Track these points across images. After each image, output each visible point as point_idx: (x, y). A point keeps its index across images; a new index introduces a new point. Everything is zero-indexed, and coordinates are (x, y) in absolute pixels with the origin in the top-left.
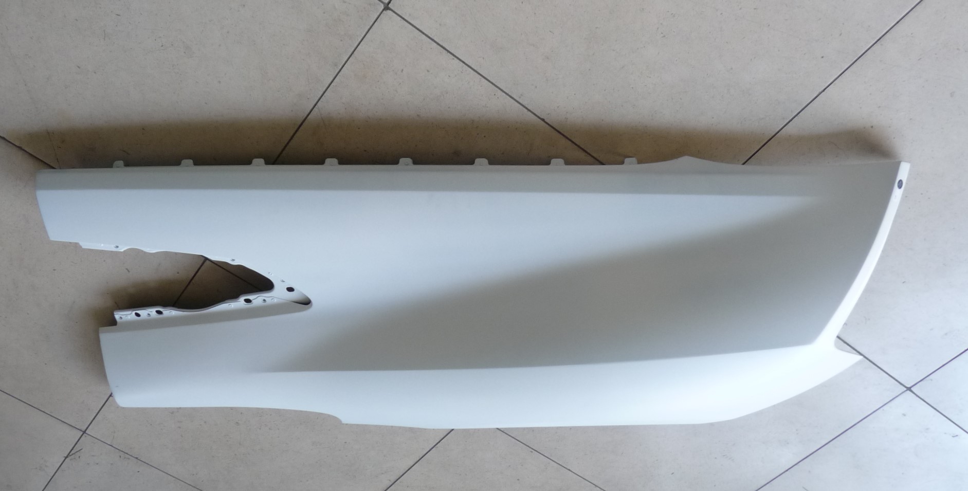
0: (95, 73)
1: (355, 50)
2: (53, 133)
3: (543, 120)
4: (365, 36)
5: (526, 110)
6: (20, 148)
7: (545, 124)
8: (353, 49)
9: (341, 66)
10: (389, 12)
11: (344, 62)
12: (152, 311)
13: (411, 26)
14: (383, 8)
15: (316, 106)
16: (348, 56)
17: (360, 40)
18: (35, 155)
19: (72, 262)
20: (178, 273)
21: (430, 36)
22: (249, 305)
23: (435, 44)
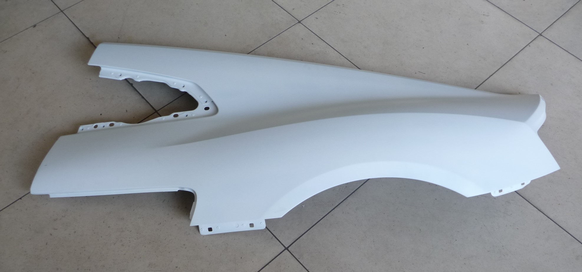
1: (280, 34)
4: (287, 30)
12: (107, 124)
22: (176, 118)
23: (317, 36)
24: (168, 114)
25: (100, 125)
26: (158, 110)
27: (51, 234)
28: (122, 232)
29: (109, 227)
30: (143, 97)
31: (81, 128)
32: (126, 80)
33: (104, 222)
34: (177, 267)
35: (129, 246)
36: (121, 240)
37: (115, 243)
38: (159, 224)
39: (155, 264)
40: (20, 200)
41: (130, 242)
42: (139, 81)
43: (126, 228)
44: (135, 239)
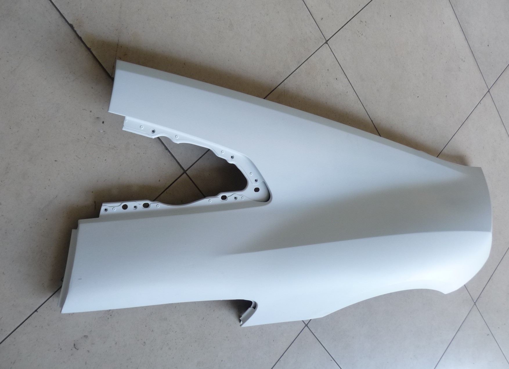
0: (171, 18)
1: (309, 58)
2: (121, 47)
3: (372, 121)
4: (315, 53)
5: (367, 114)
6: (89, 49)
7: (372, 123)
8: (308, 57)
9: (301, 64)
10: (327, 45)
11: (302, 62)
12: (140, 204)
13: (333, 55)
14: (325, 42)
15: (284, 82)
16: (305, 60)
17: (312, 53)
18: (97, 57)
19: (77, 156)
20: (159, 181)
21: (339, 63)
22: (224, 202)
23: (341, 68)
24: (214, 194)
25: (131, 205)
26: (187, 170)
27: (88, 351)
28: (167, 334)
29: (152, 331)
30: (167, 149)
31: (104, 207)
32: (158, 138)
33: (146, 326)
34: (222, 361)
35: (176, 349)
36: (168, 343)
37: (162, 348)
38: (202, 319)
39: (202, 362)
40: (36, 313)
41: (176, 344)
42: (178, 142)
43: (170, 329)
44: (181, 340)
